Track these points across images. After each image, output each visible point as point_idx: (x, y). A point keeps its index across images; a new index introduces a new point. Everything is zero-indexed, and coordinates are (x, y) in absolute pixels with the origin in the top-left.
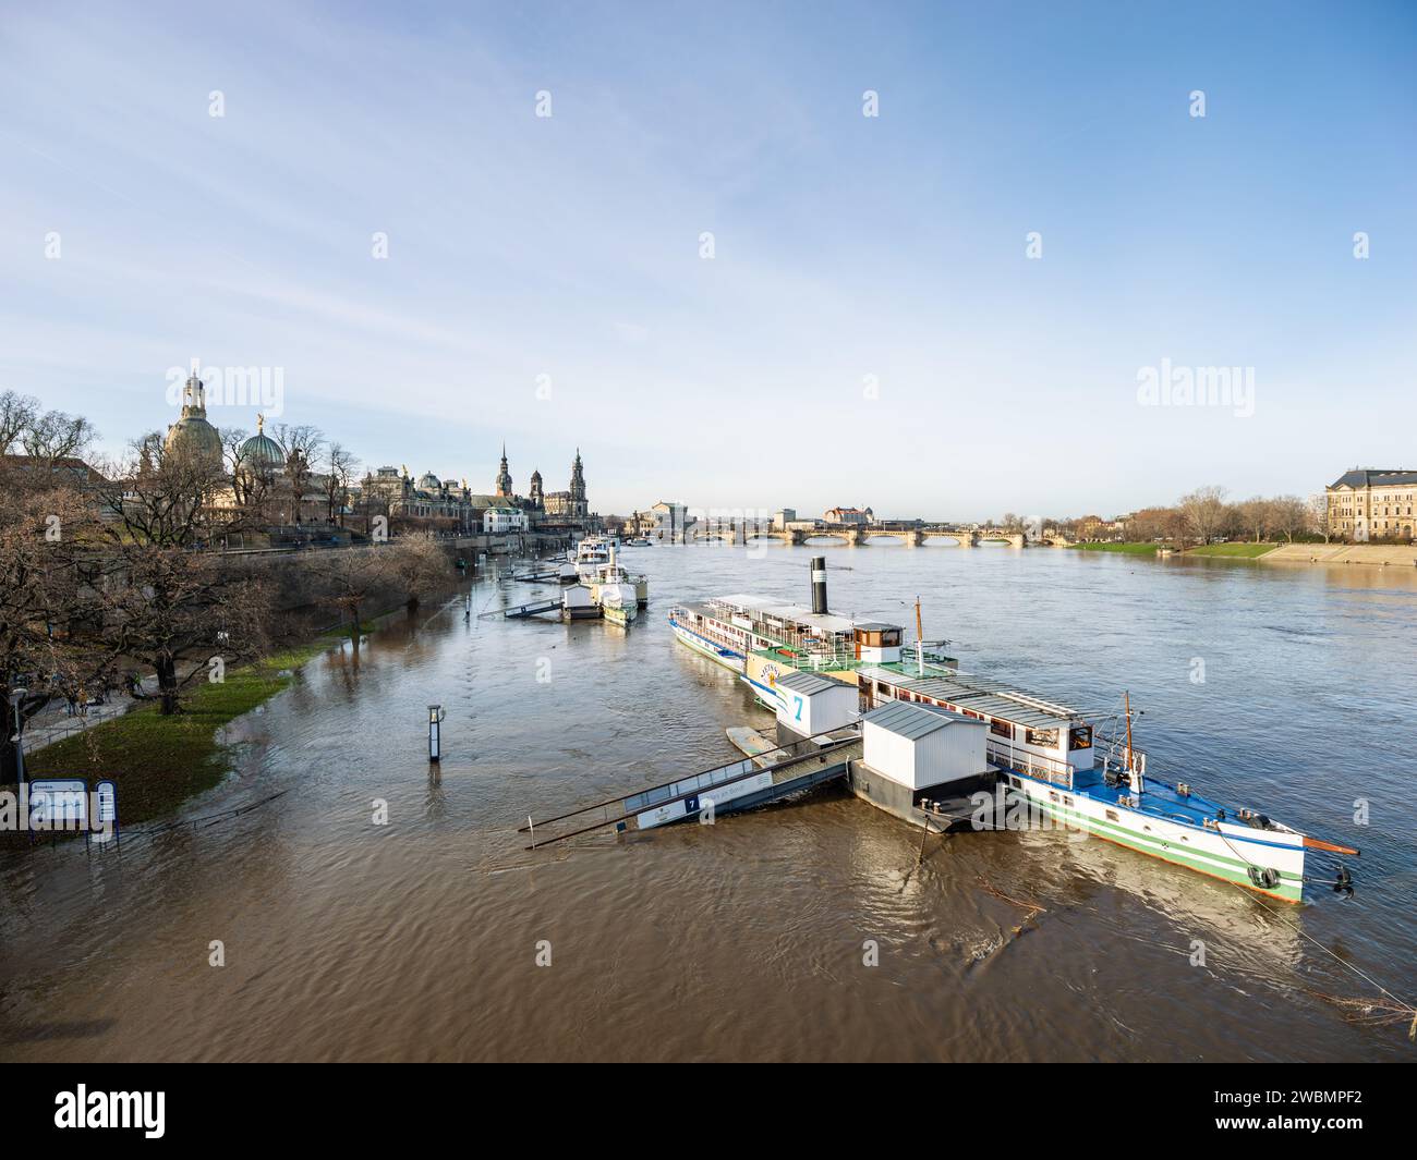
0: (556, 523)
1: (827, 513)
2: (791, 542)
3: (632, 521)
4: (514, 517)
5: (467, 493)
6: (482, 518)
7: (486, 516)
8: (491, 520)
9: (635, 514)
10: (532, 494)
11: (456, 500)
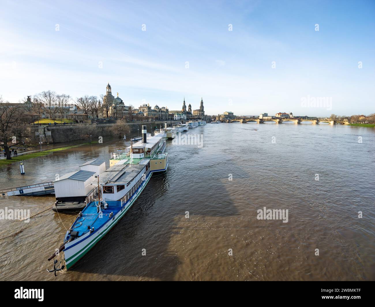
0: (196, 117)
1: (276, 114)
2: (259, 122)
3: (218, 117)
4: (182, 116)
5: (167, 110)
6: (173, 116)
7: (175, 116)
8: (176, 117)
9: (219, 115)
10: (189, 110)
11: (164, 112)
